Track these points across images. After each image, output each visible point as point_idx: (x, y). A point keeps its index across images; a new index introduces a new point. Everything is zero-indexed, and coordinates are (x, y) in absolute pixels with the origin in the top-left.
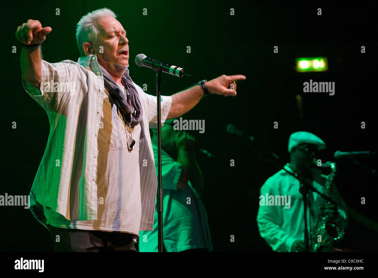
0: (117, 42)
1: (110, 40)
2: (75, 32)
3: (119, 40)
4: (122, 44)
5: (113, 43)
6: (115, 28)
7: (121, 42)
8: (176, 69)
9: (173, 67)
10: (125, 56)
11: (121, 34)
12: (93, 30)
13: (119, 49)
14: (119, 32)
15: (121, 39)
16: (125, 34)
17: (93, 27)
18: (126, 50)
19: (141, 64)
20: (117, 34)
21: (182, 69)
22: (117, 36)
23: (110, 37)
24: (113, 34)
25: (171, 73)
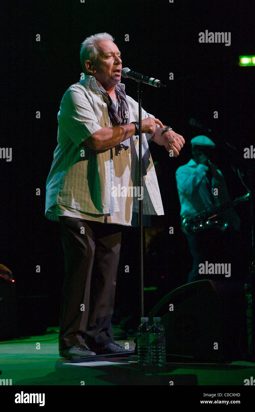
0: (113, 62)
1: (107, 60)
2: (79, 50)
3: (114, 61)
4: (116, 63)
5: (109, 62)
6: (111, 50)
7: (116, 62)
8: (154, 80)
9: (152, 79)
10: (118, 73)
11: (116, 55)
12: (93, 50)
13: (113, 67)
14: (115, 54)
15: (116, 59)
16: (119, 55)
17: (94, 48)
18: (119, 69)
19: (126, 76)
20: (113, 55)
21: (159, 81)
22: (113, 56)
23: (107, 57)
24: (110, 55)
25: (150, 84)
